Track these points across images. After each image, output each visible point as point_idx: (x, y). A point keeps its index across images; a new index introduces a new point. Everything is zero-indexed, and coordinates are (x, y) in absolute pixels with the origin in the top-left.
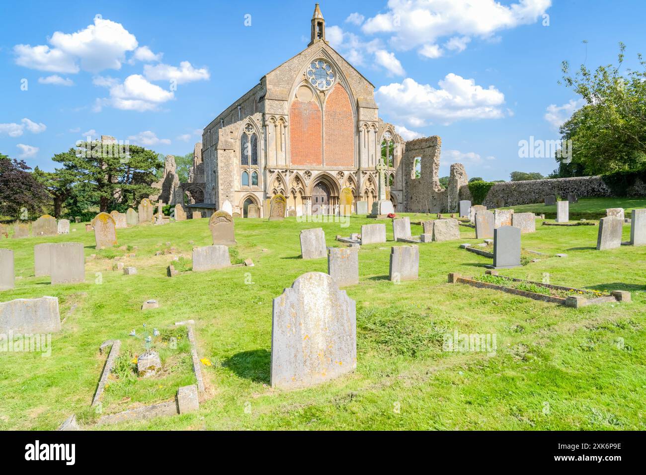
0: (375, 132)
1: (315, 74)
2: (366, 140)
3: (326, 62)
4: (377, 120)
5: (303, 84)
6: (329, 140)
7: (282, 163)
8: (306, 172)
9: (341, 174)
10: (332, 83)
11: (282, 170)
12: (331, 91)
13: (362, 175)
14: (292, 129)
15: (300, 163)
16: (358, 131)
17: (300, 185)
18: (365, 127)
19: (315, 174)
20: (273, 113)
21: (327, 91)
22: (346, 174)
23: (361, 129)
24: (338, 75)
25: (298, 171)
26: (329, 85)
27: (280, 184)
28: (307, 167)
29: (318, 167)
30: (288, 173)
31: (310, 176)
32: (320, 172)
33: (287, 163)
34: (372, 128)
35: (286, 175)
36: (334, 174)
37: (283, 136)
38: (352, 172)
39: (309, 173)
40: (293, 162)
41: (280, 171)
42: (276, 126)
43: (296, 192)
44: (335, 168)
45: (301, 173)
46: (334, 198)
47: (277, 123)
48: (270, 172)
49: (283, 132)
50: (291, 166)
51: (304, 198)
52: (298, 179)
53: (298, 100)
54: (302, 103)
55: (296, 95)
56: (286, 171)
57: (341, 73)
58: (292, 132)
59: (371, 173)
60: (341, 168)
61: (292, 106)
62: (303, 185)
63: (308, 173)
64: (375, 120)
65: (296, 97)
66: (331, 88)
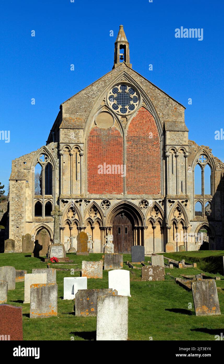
0: (185, 157)
1: (116, 99)
2: (175, 165)
3: (130, 85)
4: (187, 143)
5: (103, 110)
6: (132, 166)
7: (77, 193)
8: (104, 202)
9: (145, 202)
10: (136, 107)
11: (76, 200)
12: (134, 115)
13: (168, 204)
14: (89, 157)
15: (98, 192)
16: (165, 157)
17: (98, 216)
18: (172, 152)
19: (114, 203)
20: (67, 142)
21: (129, 116)
22: (151, 203)
23: (167, 154)
24: (142, 98)
25: (95, 201)
26: (132, 110)
27: (74, 214)
28: (106, 196)
29: (119, 196)
30: (83, 203)
31: (108, 205)
32: (120, 201)
33: (83, 192)
34: (182, 151)
35: (80, 205)
36: (136, 203)
37: (78, 165)
38: (157, 201)
39: (108, 202)
40: (90, 190)
41: (74, 201)
42: (70, 155)
43: (93, 222)
44: (138, 196)
45: (99, 203)
46: (138, 228)
47: (72, 152)
48: (63, 202)
49: (78, 161)
50: (87, 195)
51: (102, 229)
52: (95, 208)
53: (96, 127)
54: (101, 129)
55: (95, 121)
56: (81, 201)
57: (145, 96)
58: (89, 161)
59: (180, 201)
60: (145, 197)
61: (91, 134)
62: (101, 215)
63: (106, 202)
64: (184, 143)
65: (96, 124)
66: (134, 112)
